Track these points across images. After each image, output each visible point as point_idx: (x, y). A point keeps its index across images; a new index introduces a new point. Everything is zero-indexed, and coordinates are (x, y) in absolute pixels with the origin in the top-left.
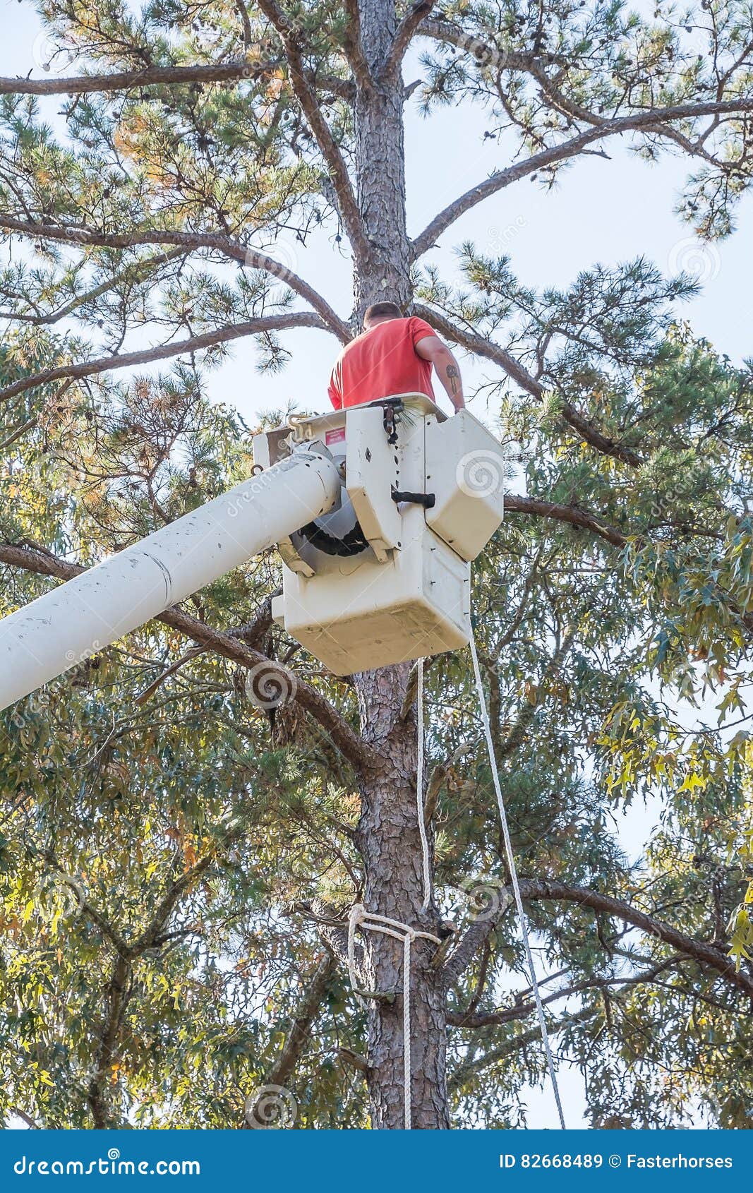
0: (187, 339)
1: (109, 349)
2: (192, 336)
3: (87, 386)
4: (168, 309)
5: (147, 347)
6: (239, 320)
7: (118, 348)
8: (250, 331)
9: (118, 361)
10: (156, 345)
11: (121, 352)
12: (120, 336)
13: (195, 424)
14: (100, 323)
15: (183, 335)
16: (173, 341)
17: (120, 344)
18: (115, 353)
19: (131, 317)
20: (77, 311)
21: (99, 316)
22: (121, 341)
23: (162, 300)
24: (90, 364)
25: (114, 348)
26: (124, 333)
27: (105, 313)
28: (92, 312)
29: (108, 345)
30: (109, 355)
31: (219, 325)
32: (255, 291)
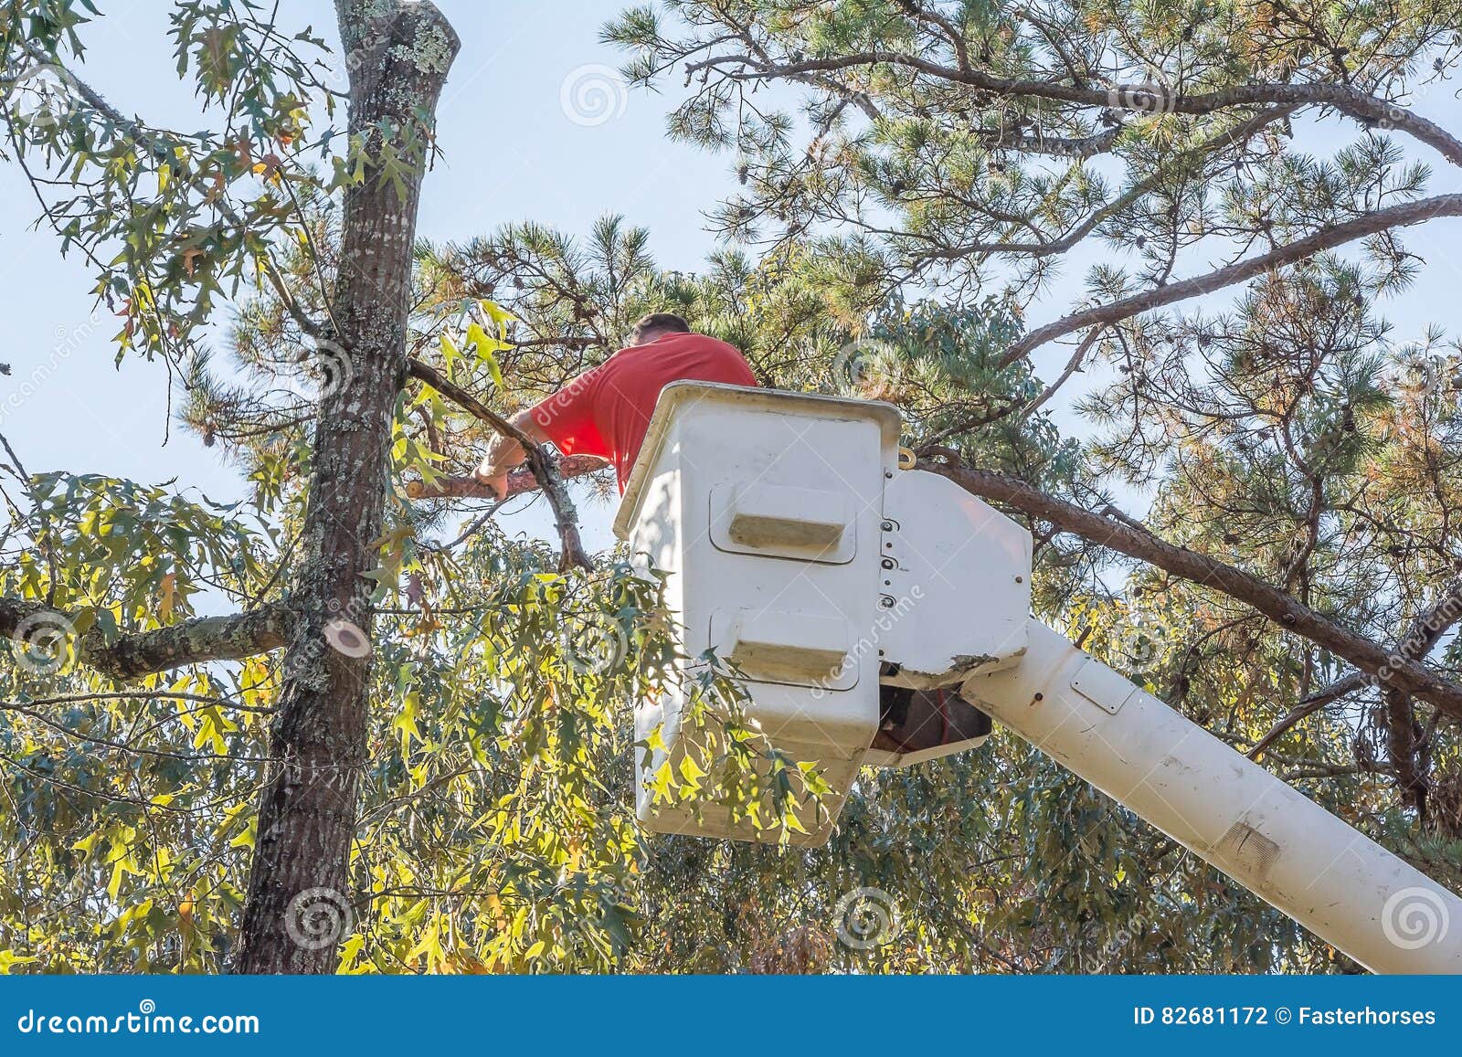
0: (1267, 252)
1: (1153, 278)
2: (1274, 247)
3: (1120, 336)
4: (1234, 214)
5: (1207, 271)
6: (1342, 217)
7: (1165, 276)
8: (1364, 232)
9: (1165, 294)
10: (1221, 266)
11: (1170, 281)
12: (1168, 258)
13: (1350, 337)
14: (1141, 241)
15: (1260, 248)
16: (1245, 257)
17: (1168, 270)
18: (1161, 283)
19: (1184, 229)
20: (1106, 225)
21: (1139, 232)
22: (1170, 264)
23: (1221, 202)
24: (1127, 302)
25: (1159, 276)
26: (1173, 254)
27: (1146, 226)
28: (1128, 227)
29: (1149, 273)
30: (1154, 287)
31: (1310, 230)
32: (1366, 173)
